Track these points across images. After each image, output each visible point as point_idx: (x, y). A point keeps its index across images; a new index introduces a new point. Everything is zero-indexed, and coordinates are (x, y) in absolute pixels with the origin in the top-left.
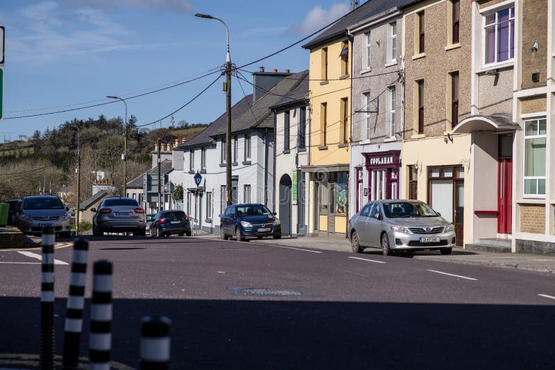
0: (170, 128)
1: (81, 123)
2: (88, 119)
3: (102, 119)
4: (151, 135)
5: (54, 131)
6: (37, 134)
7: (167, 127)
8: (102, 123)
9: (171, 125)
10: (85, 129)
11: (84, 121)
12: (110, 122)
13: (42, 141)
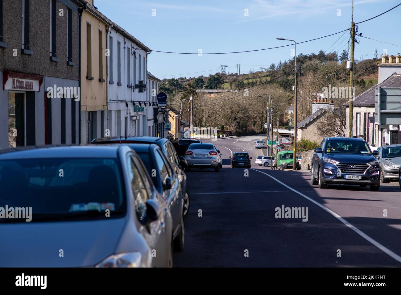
0: (375, 59)
1: (306, 57)
2: (310, 54)
3: (321, 53)
4: (360, 65)
5: (286, 63)
6: (273, 66)
7: (372, 59)
8: (321, 56)
9: (374, 57)
10: (308, 61)
11: (308, 55)
12: (328, 55)
13: (277, 72)
